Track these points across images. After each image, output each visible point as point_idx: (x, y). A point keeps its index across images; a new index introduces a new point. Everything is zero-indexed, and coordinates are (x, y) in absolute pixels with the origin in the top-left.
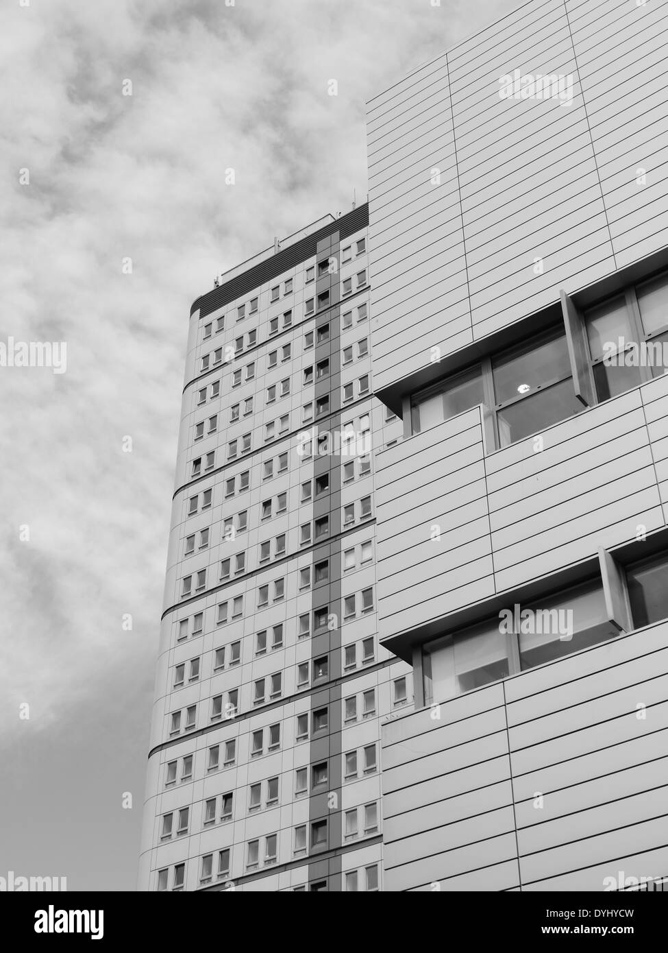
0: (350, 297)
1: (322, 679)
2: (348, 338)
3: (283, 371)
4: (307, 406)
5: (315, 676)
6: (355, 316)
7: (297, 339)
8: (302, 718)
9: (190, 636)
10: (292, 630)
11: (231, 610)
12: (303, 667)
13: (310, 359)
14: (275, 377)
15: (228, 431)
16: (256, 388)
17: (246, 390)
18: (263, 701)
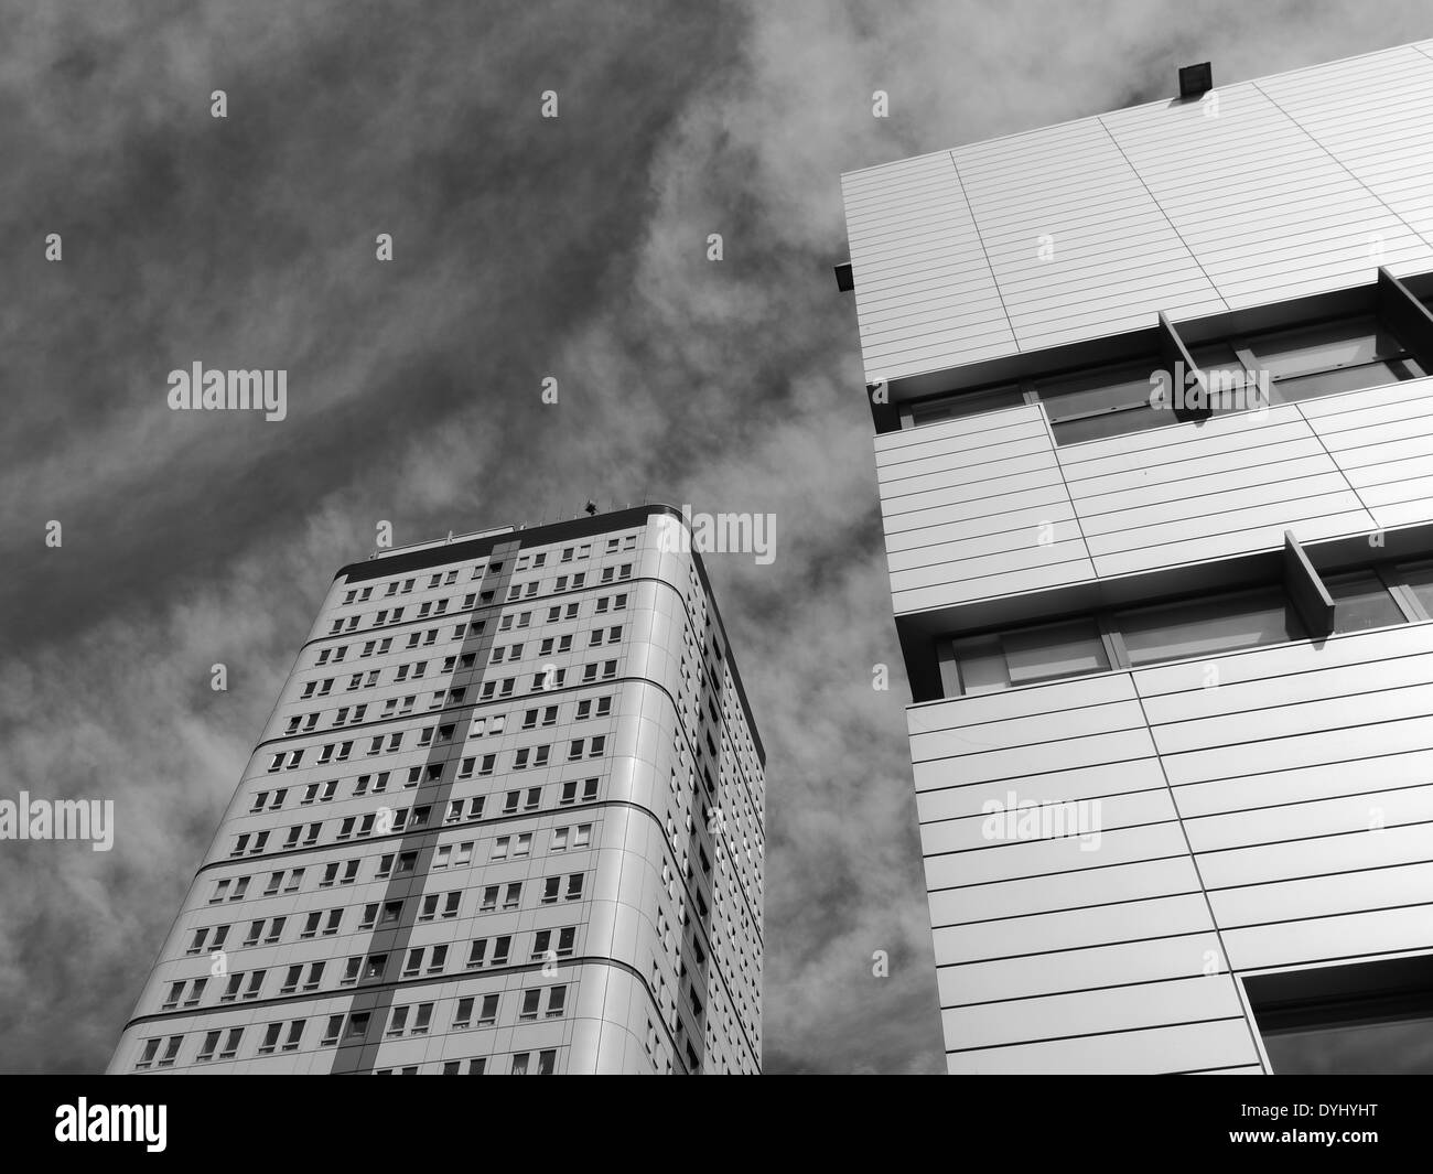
0: (514, 601)
1: (373, 979)
2: (502, 639)
3: (421, 653)
4: (439, 694)
5: (366, 974)
6: (516, 621)
7: (446, 628)
8: (336, 1021)
9: (226, 899)
10: (353, 918)
11: (286, 881)
12: (354, 964)
13: (456, 649)
14: (413, 657)
15: (341, 697)
16: (388, 664)
17: (374, 662)
18: (293, 990)
